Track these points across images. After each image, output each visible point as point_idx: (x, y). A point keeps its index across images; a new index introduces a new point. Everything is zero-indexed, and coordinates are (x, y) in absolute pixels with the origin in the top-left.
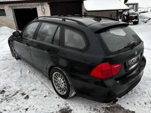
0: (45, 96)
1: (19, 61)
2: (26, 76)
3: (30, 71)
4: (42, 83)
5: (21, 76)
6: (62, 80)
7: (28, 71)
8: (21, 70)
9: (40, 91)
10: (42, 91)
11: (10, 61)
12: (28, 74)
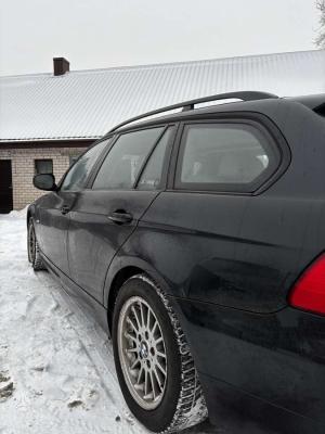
0: (75, 404)
1: (41, 275)
2: (40, 319)
3: (58, 306)
4: (83, 348)
5: (24, 318)
6: (151, 334)
7: (54, 305)
8: (34, 299)
9: (62, 379)
10: (70, 379)
11: (15, 273)
12: (48, 313)
